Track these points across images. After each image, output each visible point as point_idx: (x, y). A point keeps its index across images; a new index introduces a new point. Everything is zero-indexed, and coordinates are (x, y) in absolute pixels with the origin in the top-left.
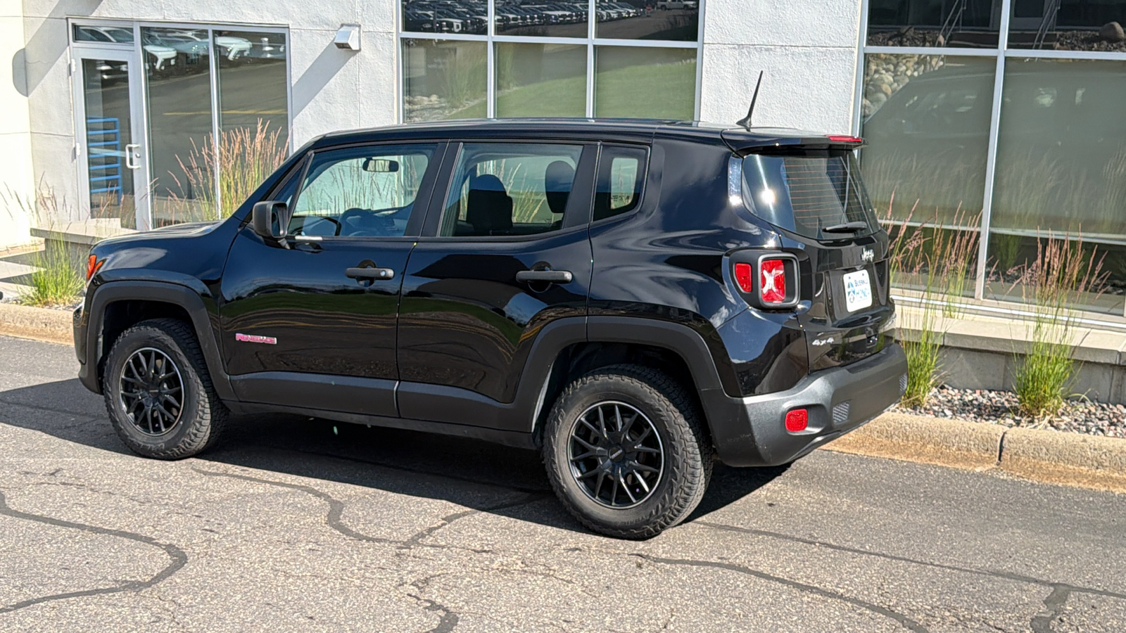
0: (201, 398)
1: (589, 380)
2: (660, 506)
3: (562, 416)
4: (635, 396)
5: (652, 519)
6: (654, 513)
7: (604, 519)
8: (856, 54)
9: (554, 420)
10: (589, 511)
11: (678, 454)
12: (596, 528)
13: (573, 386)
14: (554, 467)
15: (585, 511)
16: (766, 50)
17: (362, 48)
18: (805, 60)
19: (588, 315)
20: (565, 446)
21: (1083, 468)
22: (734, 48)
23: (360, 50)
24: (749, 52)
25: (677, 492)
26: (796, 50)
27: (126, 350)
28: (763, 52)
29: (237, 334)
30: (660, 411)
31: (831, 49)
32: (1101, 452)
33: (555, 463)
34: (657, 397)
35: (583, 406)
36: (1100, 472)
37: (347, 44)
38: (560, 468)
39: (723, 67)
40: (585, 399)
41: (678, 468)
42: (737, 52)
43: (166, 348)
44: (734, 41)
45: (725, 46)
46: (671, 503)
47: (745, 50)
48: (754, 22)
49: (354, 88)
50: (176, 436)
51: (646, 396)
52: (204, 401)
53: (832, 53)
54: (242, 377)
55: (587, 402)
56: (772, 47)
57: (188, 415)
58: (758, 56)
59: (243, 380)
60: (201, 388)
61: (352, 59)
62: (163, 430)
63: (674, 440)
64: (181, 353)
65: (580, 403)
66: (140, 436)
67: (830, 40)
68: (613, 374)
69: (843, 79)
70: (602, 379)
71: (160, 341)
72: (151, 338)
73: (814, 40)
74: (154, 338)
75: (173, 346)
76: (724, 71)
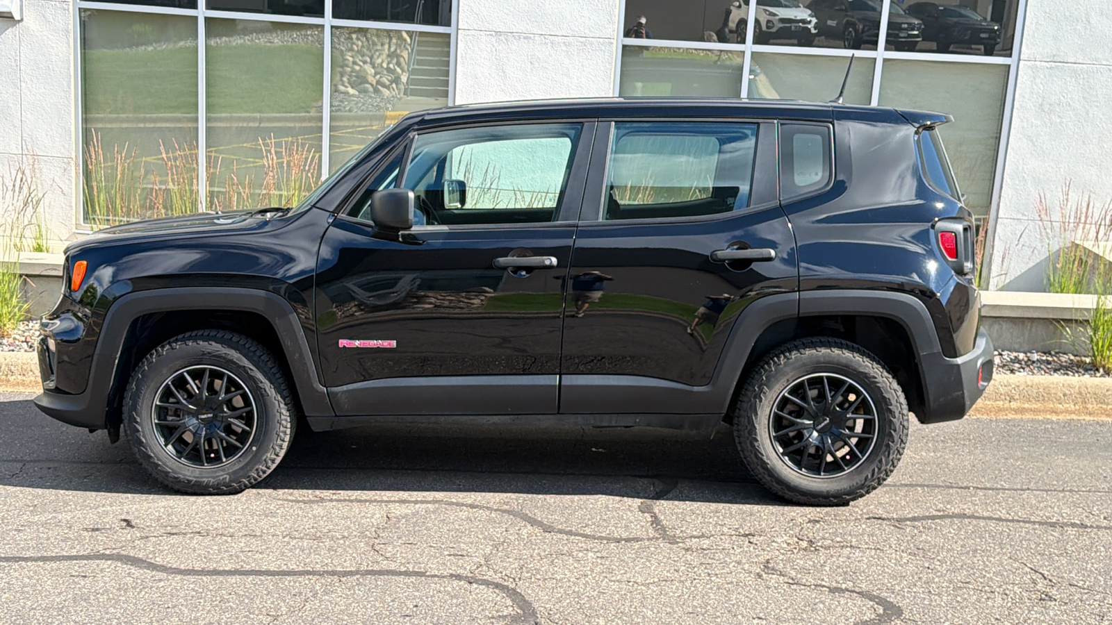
0: (283, 417)
1: (794, 355)
2: (876, 470)
3: (765, 393)
4: (847, 366)
5: (867, 483)
6: (869, 477)
7: (813, 489)
8: (615, 45)
9: (755, 398)
10: (796, 484)
11: (895, 417)
12: (802, 499)
13: (775, 362)
14: (756, 444)
15: (792, 484)
16: (525, 38)
17: (25, 18)
18: (564, 49)
19: (799, 291)
20: (767, 422)
21: (998, 402)
22: (492, 35)
23: (22, 20)
24: (506, 39)
25: (893, 454)
26: (556, 39)
27: (165, 371)
28: (522, 40)
29: (340, 341)
30: (876, 378)
31: (591, 39)
32: (1010, 388)
33: (757, 441)
34: (870, 365)
35: (788, 380)
36: (1014, 405)
37: (10, 13)
38: (763, 445)
39: (480, 53)
40: (791, 374)
41: (895, 431)
42: (494, 39)
43: (229, 364)
44: (491, 28)
45: (481, 33)
46: (887, 465)
47: (502, 38)
48: (512, 10)
49: (13, 64)
50: (247, 464)
51: (861, 365)
52: (286, 420)
53: (591, 44)
54: (345, 388)
55: (792, 377)
56: (532, 36)
57: (263, 438)
58: (516, 43)
59: (346, 391)
60: (282, 406)
61: (10, 30)
62: (224, 460)
63: (891, 405)
64: (252, 367)
65: (785, 379)
66: (188, 471)
67: (591, 31)
68: (820, 347)
69: (602, 68)
70: (809, 353)
71: (219, 356)
72: (204, 354)
73: (574, 31)
74: (209, 353)
75: (241, 361)
76: (481, 57)
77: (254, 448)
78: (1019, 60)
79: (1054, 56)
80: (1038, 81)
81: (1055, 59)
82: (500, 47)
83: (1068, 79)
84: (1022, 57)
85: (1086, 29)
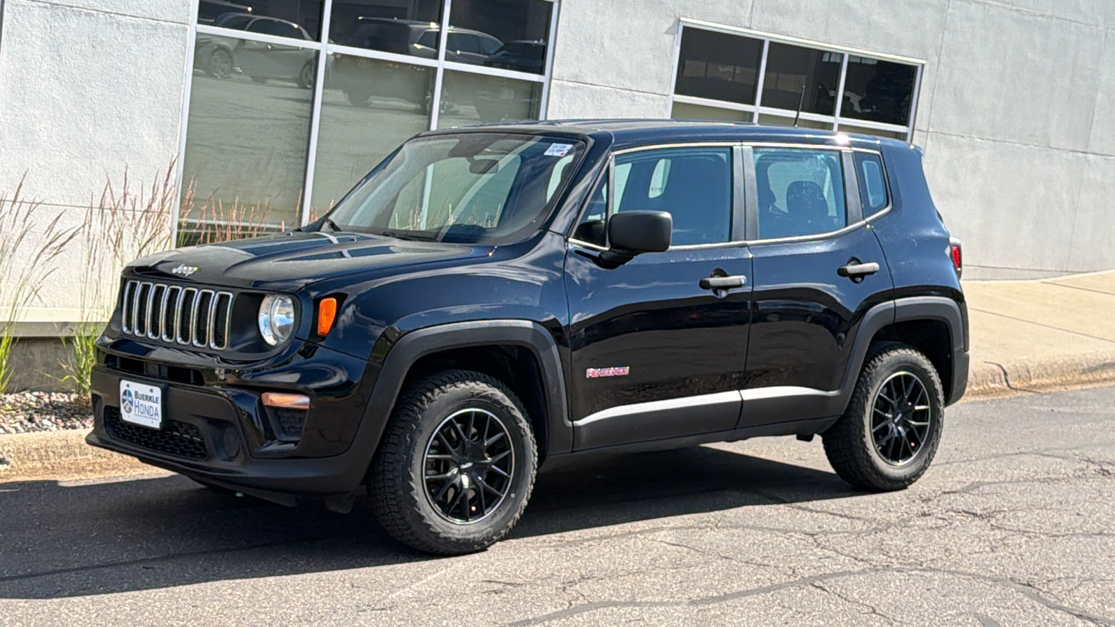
8: (190, 32)
16: (86, 14)
18: (132, 31)
19: (894, 300)
22: (46, 7)
24: (64, 14)
26: (123, 19)
27: (434, 420)
28: (83, 17)
29: (588, 370)
31: (163, 23)
39: (30, 29)
42: (48, 13)
43: (492, 404)
47: (60, 12)
50: (507, 514)
53: (163, 28)
54: (586, 420)
56: (95, 12)
58: (75, 21)
59: (588, 424)
62: (485, 512)
64: (513, 406)
67: (163, 13)
69: (174, 59)
71: (486, 397)
72: (473, 396)
73: (144, 11)
74: (478, 394)
75: (505, 401)
76: (32, 35)
77: (513, 495)
78: (551, 78)
79: (577, 76)
80: (565, 100)
81: (579, 80)
82: (56, 24)
83: (587, 99)
84: (553, 76)
85: (600, 52)
